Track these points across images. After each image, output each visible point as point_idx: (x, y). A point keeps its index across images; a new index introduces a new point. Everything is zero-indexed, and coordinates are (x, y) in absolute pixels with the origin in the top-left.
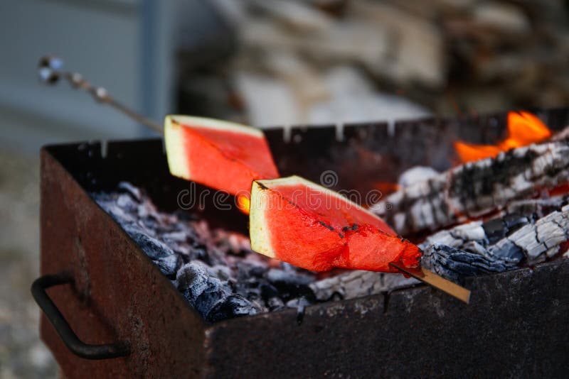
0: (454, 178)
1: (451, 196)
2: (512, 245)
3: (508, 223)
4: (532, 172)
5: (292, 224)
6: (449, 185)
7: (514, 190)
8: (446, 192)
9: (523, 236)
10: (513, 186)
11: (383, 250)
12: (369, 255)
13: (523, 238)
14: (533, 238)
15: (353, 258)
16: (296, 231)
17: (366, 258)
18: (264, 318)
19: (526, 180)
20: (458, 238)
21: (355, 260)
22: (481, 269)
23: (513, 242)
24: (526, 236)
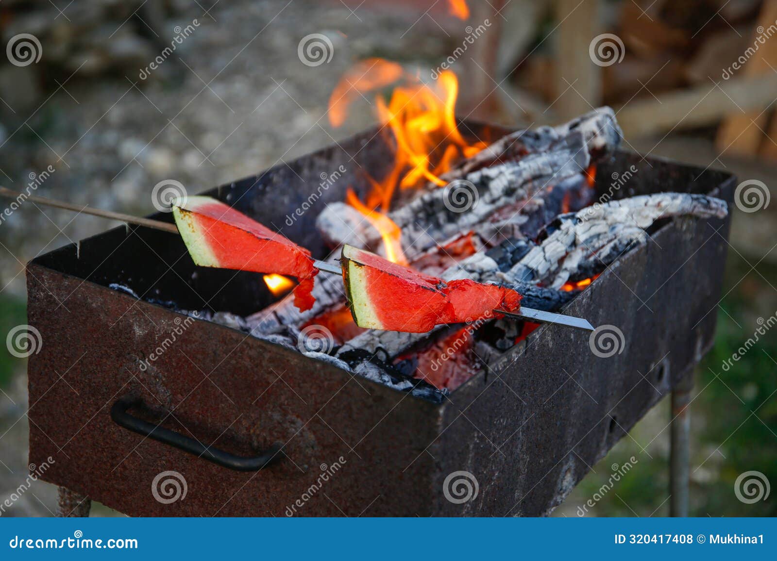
0: (416, 212)
1: (416, 230)
2: (525, 268)
3: (508, 249)
4: (491, 195)
5: (395, 293)
6: (412, 220)
7: (477, 215)
8: (411, 227)
9: (534, 258)
10: (475, 211)
11: (484, 300)
12: (472, 307)
13: (534, 260)
14: (542, 259)
15: (459, 313)
16: (400, 299)
17: (470, 310)
18: (469, 386)
19: (486, 203)
20: (471, 271)
21: (461, 314)
22: (530, 297)
23: (526, 266)
24: (536, 258)
